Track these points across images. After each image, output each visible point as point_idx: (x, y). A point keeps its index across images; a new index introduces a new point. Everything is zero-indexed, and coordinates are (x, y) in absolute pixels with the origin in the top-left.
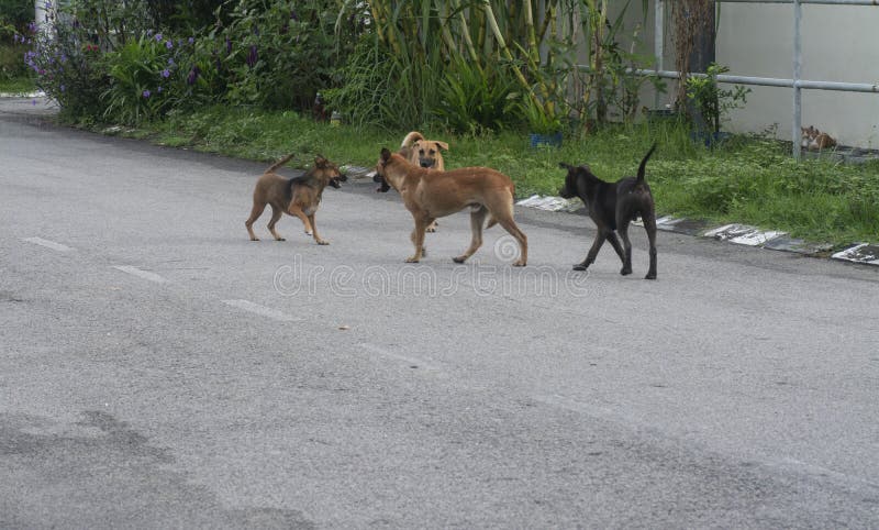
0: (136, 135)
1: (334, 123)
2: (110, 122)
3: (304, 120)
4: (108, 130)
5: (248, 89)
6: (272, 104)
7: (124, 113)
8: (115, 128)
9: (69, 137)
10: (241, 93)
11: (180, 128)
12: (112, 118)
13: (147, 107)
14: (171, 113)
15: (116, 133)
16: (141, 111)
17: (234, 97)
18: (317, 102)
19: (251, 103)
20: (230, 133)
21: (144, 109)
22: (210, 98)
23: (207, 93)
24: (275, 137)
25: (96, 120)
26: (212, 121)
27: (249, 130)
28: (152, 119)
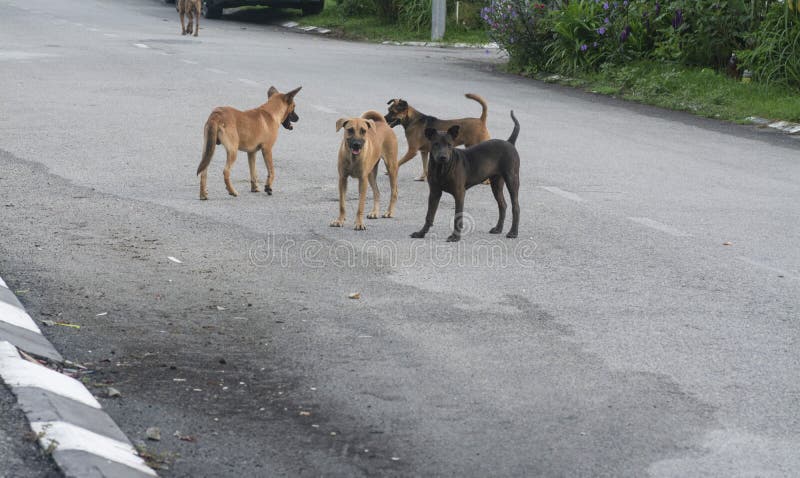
0: (574, 84)
1: (745, 80)
2: (551, 72)
3: (719, 76)
4: (549, 78)
5: (673, 48)
6: (692, 61)
7: (564, 65)
8: (555, 77)
9: (516, 83)
10: (666, 51)
11: (611, 79)
12: (554, 68)
13: (584, 60)
14: (604, 65)
15: (556, 81)
16: (578, 63)
17: (660, 54)
18: (732, 61)
19: (674, 60)
20: (653, 85)
21: (581, 60)
22: (639, 54)
23: (636, 49)
24: (693, 90)
25: (539, 69)
26: (639, 74)
27: (671, 83)
28: (587, 70)
